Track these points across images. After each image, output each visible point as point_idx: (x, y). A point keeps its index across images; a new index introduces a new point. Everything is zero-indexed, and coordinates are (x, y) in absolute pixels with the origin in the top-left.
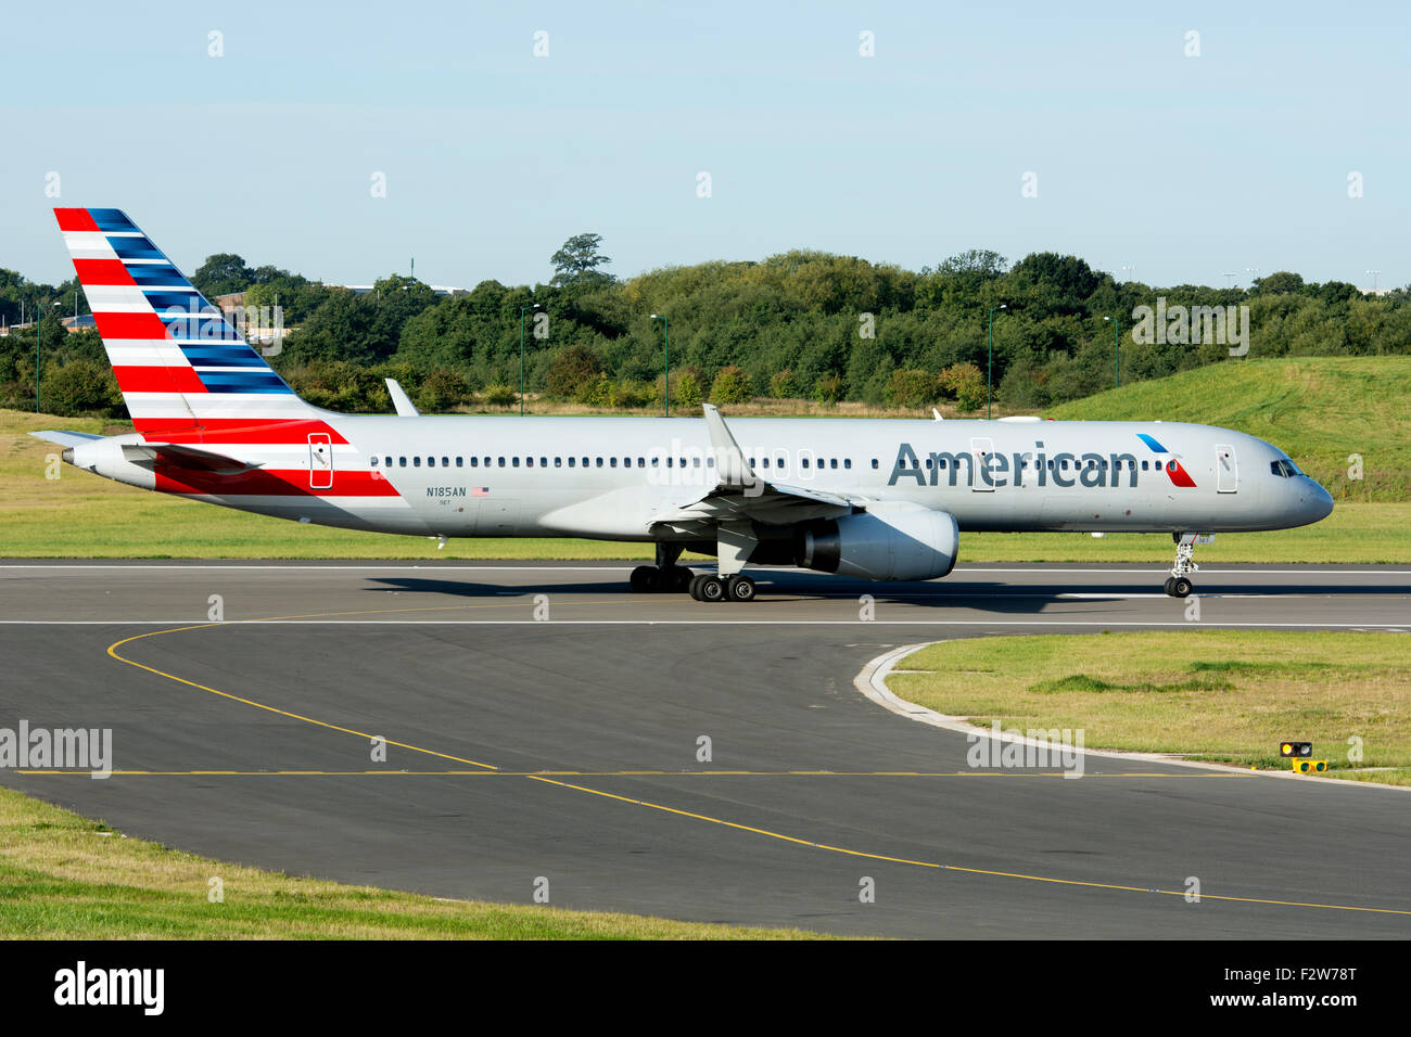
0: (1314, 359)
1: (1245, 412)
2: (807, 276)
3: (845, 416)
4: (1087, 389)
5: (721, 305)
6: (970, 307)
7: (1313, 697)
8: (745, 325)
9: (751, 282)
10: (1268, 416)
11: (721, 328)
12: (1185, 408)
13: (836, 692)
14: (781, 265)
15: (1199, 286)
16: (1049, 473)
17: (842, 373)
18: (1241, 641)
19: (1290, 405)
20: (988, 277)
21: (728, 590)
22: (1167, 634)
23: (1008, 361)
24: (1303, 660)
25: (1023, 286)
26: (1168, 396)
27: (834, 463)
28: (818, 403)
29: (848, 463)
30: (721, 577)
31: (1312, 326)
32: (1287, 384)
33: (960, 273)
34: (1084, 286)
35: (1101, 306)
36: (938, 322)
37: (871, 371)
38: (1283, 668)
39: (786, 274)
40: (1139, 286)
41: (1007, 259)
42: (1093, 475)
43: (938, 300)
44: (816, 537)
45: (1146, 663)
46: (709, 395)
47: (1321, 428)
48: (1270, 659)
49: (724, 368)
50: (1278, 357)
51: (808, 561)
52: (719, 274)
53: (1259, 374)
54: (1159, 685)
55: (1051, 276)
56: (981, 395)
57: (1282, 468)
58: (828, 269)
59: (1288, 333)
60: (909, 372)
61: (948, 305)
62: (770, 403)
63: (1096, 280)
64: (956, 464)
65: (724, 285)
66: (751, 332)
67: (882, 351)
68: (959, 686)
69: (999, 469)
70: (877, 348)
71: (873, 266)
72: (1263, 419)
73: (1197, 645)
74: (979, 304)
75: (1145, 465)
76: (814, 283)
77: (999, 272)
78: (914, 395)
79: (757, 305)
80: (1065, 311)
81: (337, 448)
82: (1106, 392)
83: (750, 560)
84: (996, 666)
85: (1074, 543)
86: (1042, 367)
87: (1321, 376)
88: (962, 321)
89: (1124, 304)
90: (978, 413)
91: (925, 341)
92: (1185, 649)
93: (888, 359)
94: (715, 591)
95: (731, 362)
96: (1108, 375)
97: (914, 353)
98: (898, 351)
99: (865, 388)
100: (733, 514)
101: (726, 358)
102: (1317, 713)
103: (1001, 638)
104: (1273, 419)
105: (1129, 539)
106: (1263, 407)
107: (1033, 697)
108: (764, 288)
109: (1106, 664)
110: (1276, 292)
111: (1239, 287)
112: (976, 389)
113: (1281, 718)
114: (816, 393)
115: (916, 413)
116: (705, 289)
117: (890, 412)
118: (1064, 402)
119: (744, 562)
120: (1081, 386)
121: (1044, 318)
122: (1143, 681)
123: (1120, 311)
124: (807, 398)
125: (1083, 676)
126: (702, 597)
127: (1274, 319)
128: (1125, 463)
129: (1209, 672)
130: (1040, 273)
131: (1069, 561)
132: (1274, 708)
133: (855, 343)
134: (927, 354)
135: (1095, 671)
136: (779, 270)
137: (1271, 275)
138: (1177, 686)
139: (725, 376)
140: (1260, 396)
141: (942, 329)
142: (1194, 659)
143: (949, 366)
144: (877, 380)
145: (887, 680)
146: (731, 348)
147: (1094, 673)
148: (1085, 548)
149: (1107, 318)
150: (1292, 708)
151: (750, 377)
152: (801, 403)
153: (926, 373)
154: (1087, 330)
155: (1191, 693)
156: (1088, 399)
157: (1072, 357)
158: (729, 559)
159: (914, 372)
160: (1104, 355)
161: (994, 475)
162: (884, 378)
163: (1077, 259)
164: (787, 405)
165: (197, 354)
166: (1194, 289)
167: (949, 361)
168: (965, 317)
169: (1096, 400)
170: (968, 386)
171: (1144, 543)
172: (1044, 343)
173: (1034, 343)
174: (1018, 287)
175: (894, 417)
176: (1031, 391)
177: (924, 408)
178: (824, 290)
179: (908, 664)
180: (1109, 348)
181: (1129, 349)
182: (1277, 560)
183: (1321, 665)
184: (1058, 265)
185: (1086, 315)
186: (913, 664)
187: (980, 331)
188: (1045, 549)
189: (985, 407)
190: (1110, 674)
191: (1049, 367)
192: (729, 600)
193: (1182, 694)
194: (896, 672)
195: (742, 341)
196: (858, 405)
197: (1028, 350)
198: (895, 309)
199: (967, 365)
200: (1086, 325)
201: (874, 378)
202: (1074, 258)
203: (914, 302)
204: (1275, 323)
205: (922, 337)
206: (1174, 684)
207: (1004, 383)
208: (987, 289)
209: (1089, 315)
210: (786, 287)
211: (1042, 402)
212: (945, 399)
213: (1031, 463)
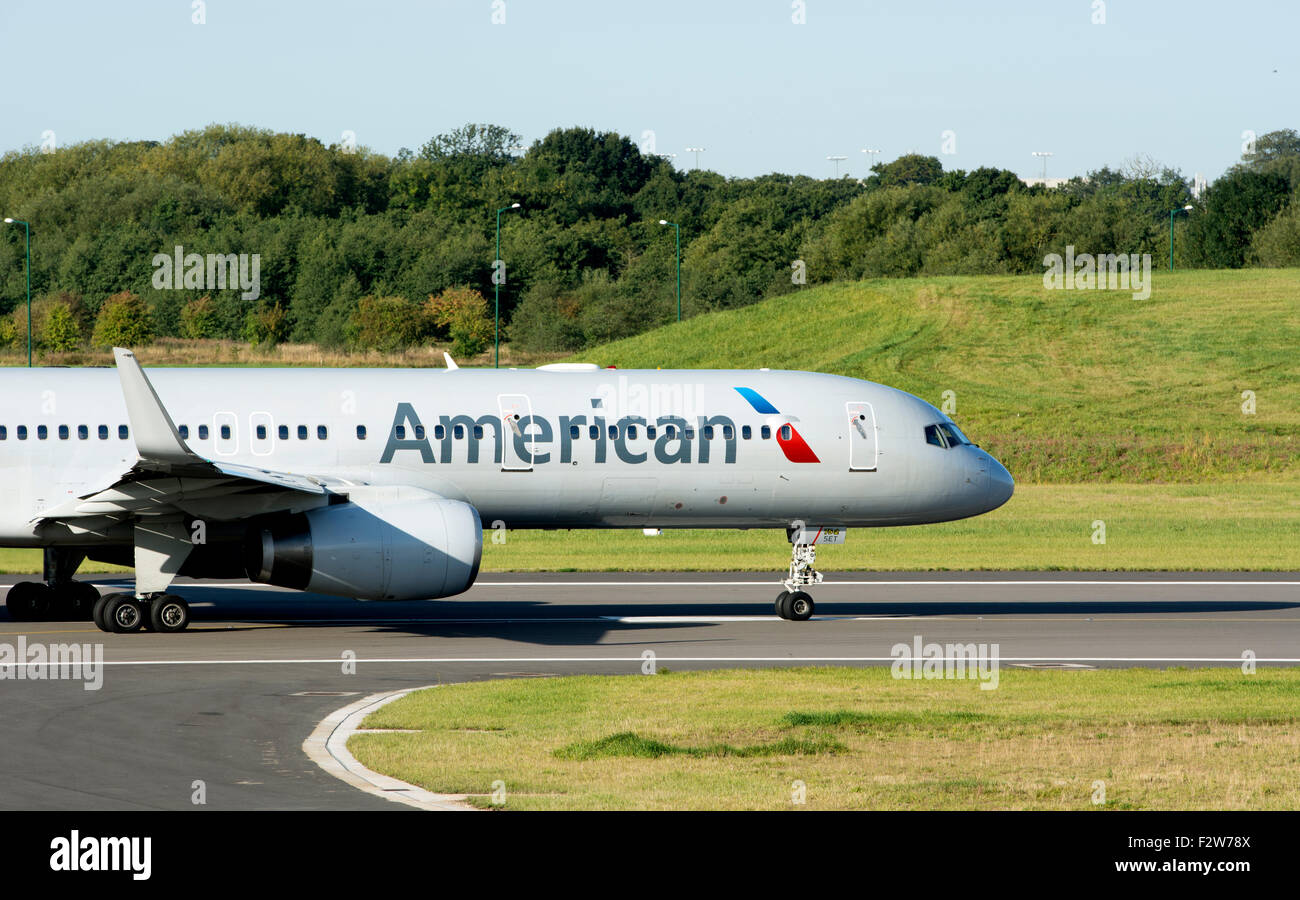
0: (957, 279)
1: (860, 356)
2: (233, 163)
3: (290, 364)
4: (636, 324)
5: (110, 204)
6: (469, 207)
7: (958, 761)
8: (143, 234)
9: (151, 171)
10: (893, 361)
11: (108, 237)
12: (775, 350)
13: (276, 762)
14: (195, 146)
15: (794, 174)
16: (610, 444)
17: (285, 302)
18: (855, 683)
19: (924, 345)
20: (494, 164)
21: (148, 616)
22: (750, 674)
23: (523, 285)
24: (944, 709)
25: (543, 175)
26: (751, 333)
27: (303, 432)
28: (251, 346)
29: (322, 431)
30: (139, 597)
31: (954, 231)
32: (921, 314)
33: (453, 158)
34: (632, 177)
35: (655, 205)
36: (423, 228)
37: (326, 299)
38: (916, 720)
39: (203, 159)
40: (711, 176)
41: (520, 138)
42: (673, 447)
43: (422, 197)
44: (278, 538)
45: (721, 715)
46: (91, 335)
47: (968, 378)
48: (898, 708)
49: (113, 296)
50: (907, 276)
51: (266, 574)
52: (104, 158)
53: (880, 300)
54: (739, 747)
55: (584, 161)
56: (485, 333)
57: (941, 434)
58: (265, 152)
59: (920, 242)
60: (381, 301)
61: (438, 204)
62: (180, 346)
63: (648, 167)
64: (478, 432)
65: (112, 176)
66: (152, 243)
67: (342, 271)
68: (454, 749)
69: (538, 439)
70: (334, 266)
71: (327, 147)
72: (886, 365)
73: (794, 689)
74: (482, 202)
75: (747, 431)
76: (244, 172)
77: (509, 156)
78: (389, 334)
79: (161, 203)
80: (603, 212)
82: (664, 328)
83: (182, 572)
84: (506, 721)
85: (618, 544)
86: (573, 292)
87: (968, 302)
88: (457, 226)
89: (688, 201)
90: (481, 358)
91: (404, 255)
92: (777, 695)
93: (351, 280)
94: (130, 618)
95: (124, 287)
96: (666, 303)
97: (388, 273)
98: (366, 272)
99: (318, 324)
100: (158, 507)
101: (116, 281)
102: (965, 785)
103: (514, 681)
104: (901, 363)
105: (696, 537)
106: (887, 348)
107: (559, 766)
108: (171, 179)
109: (665, 717)
110: (903, 183)
111: (852, 176)
112: (478, 325)
113: (913, 793)
114: (248, 331)
115: (391, 359)
116: (85, 181)
117: (354, 357)
118: (602, 344)
119: (173, 575)
120: (627, 319)
121: (575, 222)
122: (717, 741)
123: (683, 211)
124: (234, 338)
125: (631, 735)
126: (111, 626)
127: (901, 223)
128: (718, 429)
129: (812, 727)
130: (568, 158)
131: (612, 570)
132: (902, 779)
133: (302, 259)
134: (408, 273)
135: (648, 727)
136: (192, 153)
137: (896, 158)
138: (765, 748)
139: (115, 307)
140: (882, 331)
141: (428, 238)
142: (789, 709)
143: (439, 291)
144: (336, 312)
145: (350, 743)
146: (123, 267)
147: (647, 730)
148: (635, 551)
149: (663, 222)
150: (929, 779)
151: (151, 308)
152: (226, 346)
153: (406, 302)
154: (635, 239)
155: (784, 758)
156: (637, 338)
157: (615, 278)
158: (151, 571)
159: (389, 300)
160: (660, 274)
161: (532, 447)
162: (345, 308)
163: (621, 137)
164: (205, 349)
166: (788, 179)
167: (438, 284)
168: (462, 221)
169: (649, 339)
170: (466, 319)
171: (718, 543)
172: (574, 258)
173: (560, 258)
174: (536, 178)
175: (361, 365)
176: (557, 326)
177: (403, 351)
178: (259, 183)
179: (380, 720)
180: (668, 264)
181: (696, 266)
182: (906, 566)
183: (970, 716)
184: (593, 146)
185: (634, 217)
186: (387, 719)
187: (483, 241)
188: (576, 553)
189: (491, 350)
190: (670, 731)
191: (583, 292)
192: (151, 630)
193: (772, 759)
194: (364, 731)
195: (139, 256)
196: (309, 347)
197: (552, 269)
198: (361, 209)
199: (465, 289)
200: (634, 232)
201: (330, 308)
202: (616, 136)
203: (388, 199)
204: (903, 228)
205: (400, 250)
206: (761, 745)
207: (517, 315)
208: (492, 181)
209: (637, 217)
210: (203, 177)
211: (574, 342)
212: (434, 339)
213: (584, 430)
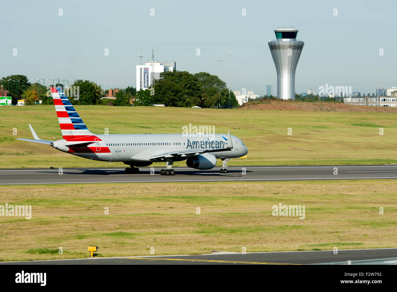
16: (211, 145)
29: (180, 144)
42: (217, 146)
44: (195, 160)
51: (193, 166)
64: (196, 144)
75: (225, 143)
81: (100, 141)
128: (222, 143)
161: (203, 146)
165: (74, 121)
213: (208, 143)
